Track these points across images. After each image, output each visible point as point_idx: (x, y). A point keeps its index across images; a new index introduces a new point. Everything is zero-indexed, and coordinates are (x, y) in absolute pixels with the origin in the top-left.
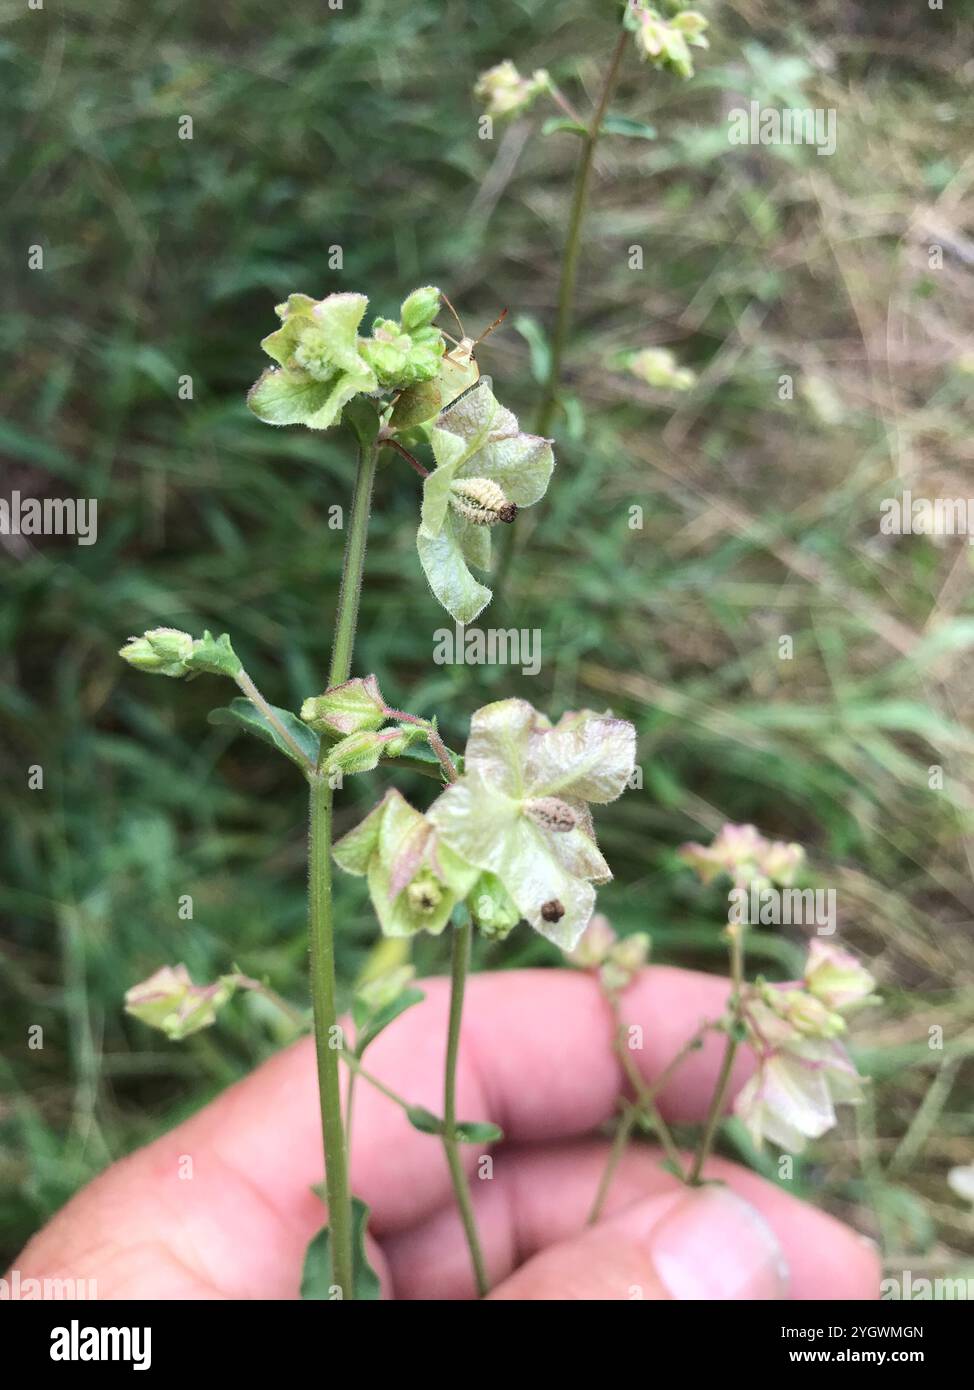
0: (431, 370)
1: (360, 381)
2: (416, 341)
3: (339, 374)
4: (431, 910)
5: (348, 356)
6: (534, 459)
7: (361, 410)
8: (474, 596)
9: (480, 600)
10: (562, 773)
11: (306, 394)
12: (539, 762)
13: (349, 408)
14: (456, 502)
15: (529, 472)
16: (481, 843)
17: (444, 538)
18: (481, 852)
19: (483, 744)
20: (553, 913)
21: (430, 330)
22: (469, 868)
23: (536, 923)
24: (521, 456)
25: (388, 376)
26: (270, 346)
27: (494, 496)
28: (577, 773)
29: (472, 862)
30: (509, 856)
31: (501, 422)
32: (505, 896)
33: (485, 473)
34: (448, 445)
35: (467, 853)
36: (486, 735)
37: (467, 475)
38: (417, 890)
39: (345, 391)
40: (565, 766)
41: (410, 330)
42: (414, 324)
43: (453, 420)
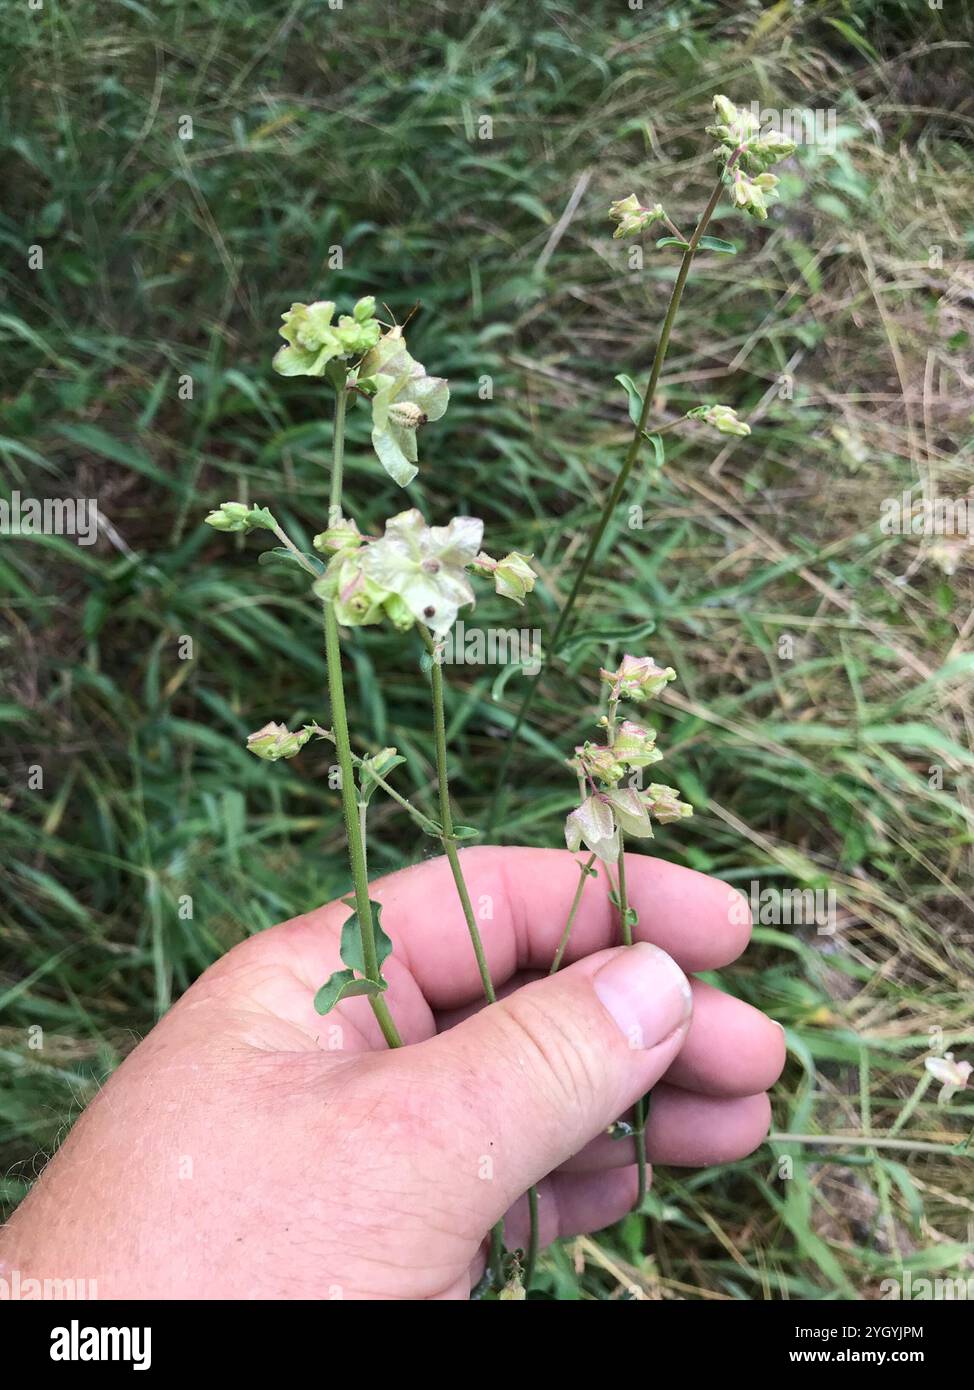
0: (373, 342)
1: (334, 348)
2: (364, 327)
3: (323, 346)
4: (362, 611)
5: (327, 335)
6: (437, 391)
7: (337, 367)
8: (408, 470)
9: (411, 472)
10: (440, 547)
11: (304, 359)
12: (428, 543)
13: (329, 364)
14: (393, 416)
15: (435, 399)
16: (389, 576)
17: (388, 437)
18: (389, 582)
19: (394, 533)
20: (429, 613)
21: (371, 320)
22: (382, 590)
23: (422, 618)
24: (429, 389)
25: (349, 346)
26: (284, 333)
27: (413, 410)
28: (448, 546)
29: (384, 587)
30: (406, 586)
31: (416, 369)
32: (406, 607)
33: (409, 400)
34: (383, 381)
35: (381, 582)
36: (395, 528)
37: (399, 402)
38: (354, 601)
39: (326, 355)
40: (441, 543)
41: (361, 322)
42: (361, 318)
43: (388, 369)
